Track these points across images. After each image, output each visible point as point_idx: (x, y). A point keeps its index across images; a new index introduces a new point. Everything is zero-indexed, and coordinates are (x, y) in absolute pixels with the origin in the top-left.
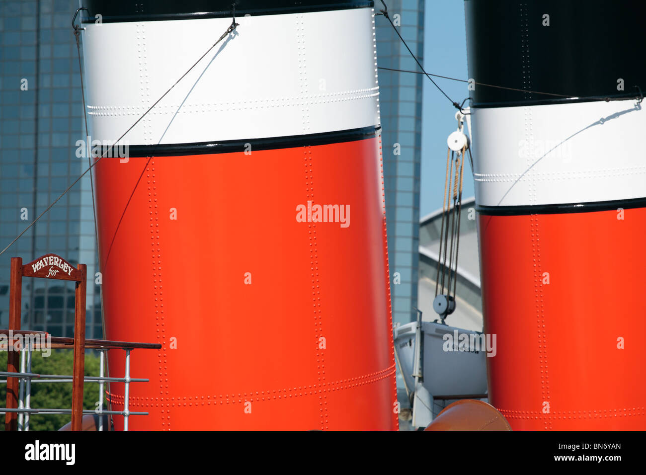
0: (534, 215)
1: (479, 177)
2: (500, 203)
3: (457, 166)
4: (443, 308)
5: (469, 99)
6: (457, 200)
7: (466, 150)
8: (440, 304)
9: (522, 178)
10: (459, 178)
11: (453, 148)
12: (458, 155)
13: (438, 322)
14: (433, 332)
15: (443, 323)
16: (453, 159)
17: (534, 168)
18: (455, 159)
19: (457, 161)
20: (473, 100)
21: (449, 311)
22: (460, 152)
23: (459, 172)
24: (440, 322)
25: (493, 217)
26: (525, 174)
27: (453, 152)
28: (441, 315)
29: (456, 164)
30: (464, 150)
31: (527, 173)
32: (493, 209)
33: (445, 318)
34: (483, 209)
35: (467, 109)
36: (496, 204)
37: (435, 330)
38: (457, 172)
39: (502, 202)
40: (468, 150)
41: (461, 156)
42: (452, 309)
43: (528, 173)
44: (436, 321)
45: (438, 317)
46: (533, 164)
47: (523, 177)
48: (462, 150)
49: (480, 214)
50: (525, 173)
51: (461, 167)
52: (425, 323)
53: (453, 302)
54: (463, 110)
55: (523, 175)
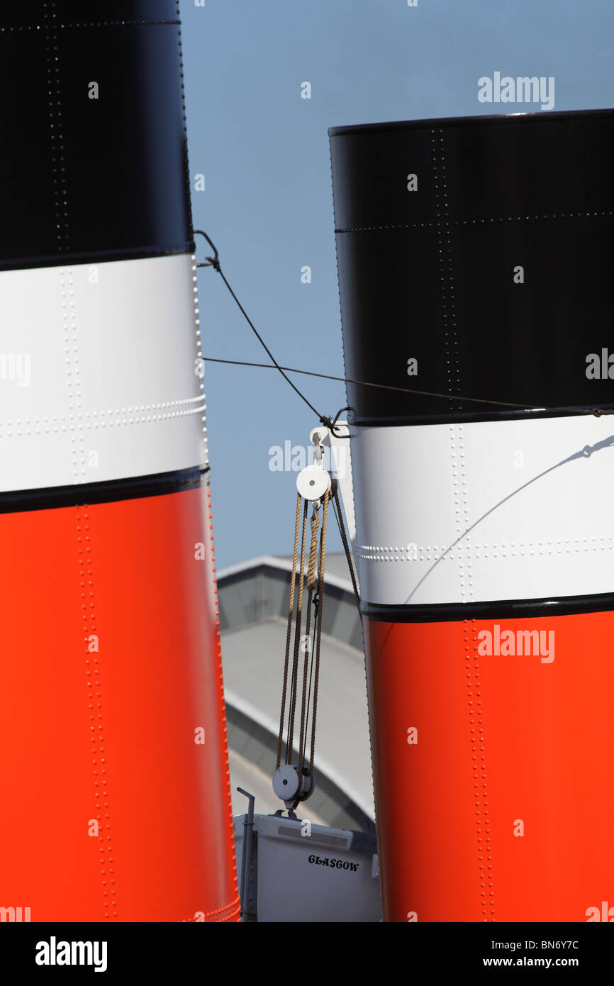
0: (470, 622)
1: (370, 553)
2: (409, 598)
3: (313, 529)
4: (292, 789)
5: (348, 409)
6: (314, 592)
7: (330, 499)
8: (285, 782)
9: (447, 554)
10: (318, 551)
11: (305, 495)
12: (317, 509)
13: (283, 815)
14: (275, 834)
15: (292, 816)
16: (305, 516)
17: (468, 536)
18: (310, 515)
19: (313, 519)
20: (355, 412)
21: (302, 795)
22: (319, 502)
23: (319, 539)
24: (285, 814)
25: (396, 624)
26: (452, 548)
27: (306, 501)
28: (287, 801)
29: (312, 524)
30: (327, 496)
31: (457, 544)
32: (395, 610)
33: (295, 806)
34: (377, 610)
35: (343, 428)
36: (402, 602)
37: (277, 830)
38: (313, 539)
39: (412, 598)
40: (334, 499)
41: (321, 510)
42: (307, 790)
43: (459, 545)
44: (279, 813)
45: (282, 805)
46: (468, 528)
47: (450, 551)
48: (322, 499)
49: (370, 619)
50: (453, 545)
51: (322, 530)
52: (259, 816)
53: (309, 779)
54: (337, 429)
55: (450, 549)
